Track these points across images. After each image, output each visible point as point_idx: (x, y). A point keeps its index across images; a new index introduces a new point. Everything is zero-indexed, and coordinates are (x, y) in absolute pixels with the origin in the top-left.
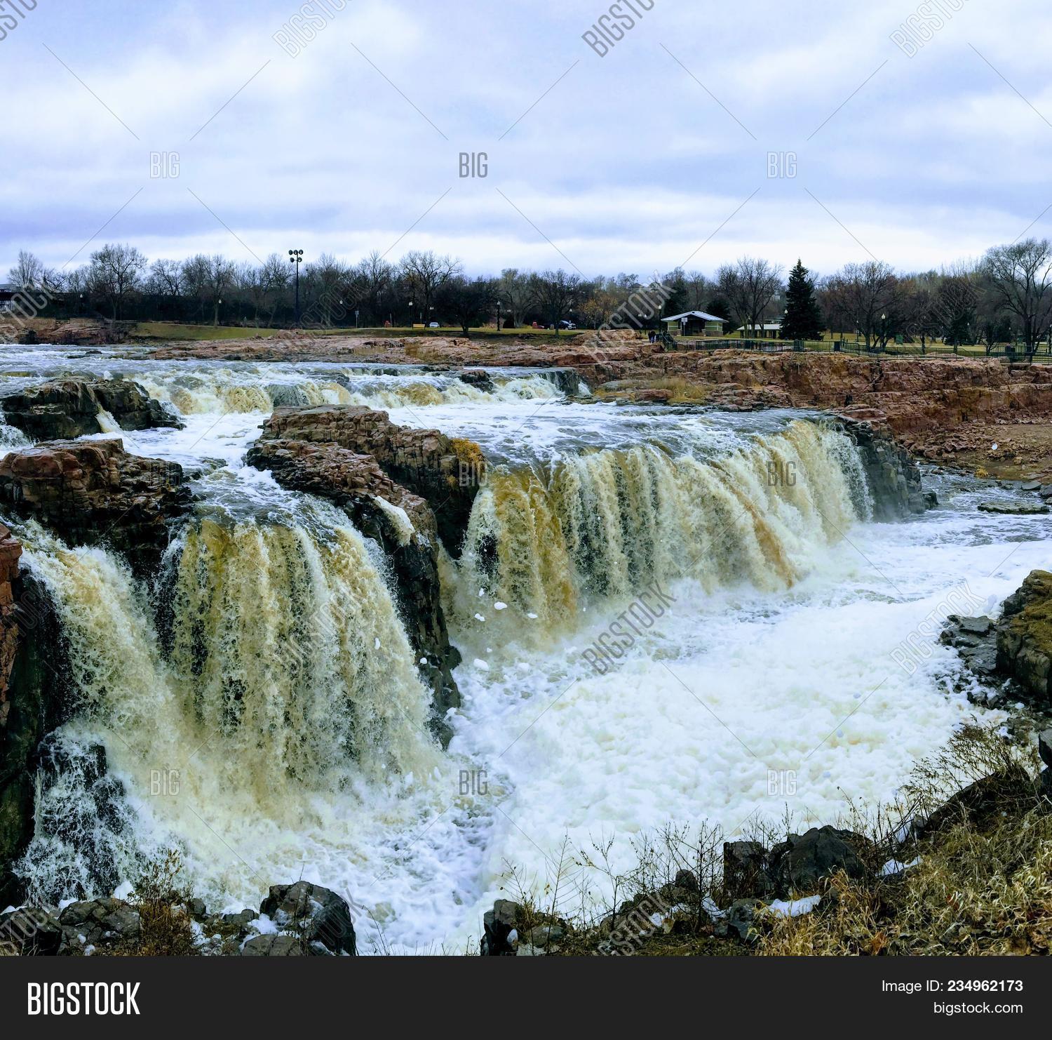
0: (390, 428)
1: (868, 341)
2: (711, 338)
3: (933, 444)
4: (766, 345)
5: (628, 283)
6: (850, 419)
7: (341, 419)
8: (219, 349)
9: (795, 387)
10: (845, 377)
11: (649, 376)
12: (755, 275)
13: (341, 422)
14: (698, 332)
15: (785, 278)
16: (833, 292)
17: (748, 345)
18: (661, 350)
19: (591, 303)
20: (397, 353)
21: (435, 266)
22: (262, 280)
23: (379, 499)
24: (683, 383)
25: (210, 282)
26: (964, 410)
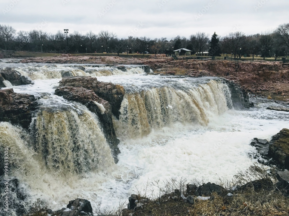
0: (97, 82)
1: (235, 57)
2: (187, 56)
3: (254, 88)
4: (203, 58)
5: (164, 40)
6: (228, 80)
7: (83, 80)
8: (44, 60)
9: (211, 70)
10: (227, 67)
11: (169, 67)
12: (201, 37)
13: (83, 81)
14: (184, 55)
15: (210, 38)
16: (225, 41)
17: (198, 58)
18: (173, 60)
19: (153, 46)
20: (99, 61)
21: (109, 35)
22: (56, 38)
23: (95, 102)
24: (179, 69)
25: (39, 38)
26: (265, 78)
